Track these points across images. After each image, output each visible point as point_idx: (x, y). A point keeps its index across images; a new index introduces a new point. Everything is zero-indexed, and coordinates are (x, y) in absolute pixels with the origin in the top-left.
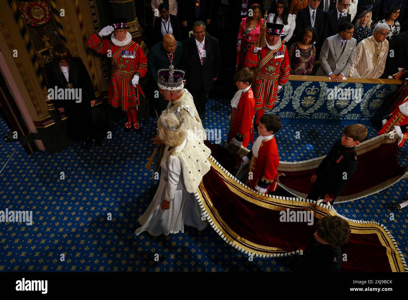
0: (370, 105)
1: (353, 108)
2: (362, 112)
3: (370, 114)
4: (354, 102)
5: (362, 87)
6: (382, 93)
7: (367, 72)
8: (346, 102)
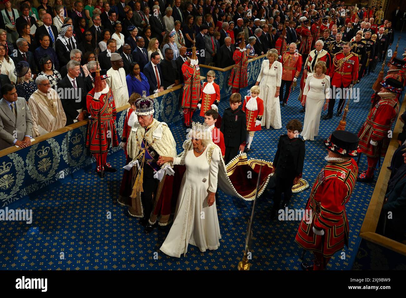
0: (72, 155)
1: (58, 165)
2: (69, 164)
3: (78, 163)
4: (56, 159)
5: (55, 141)
6: (76, 138)
7: (51, 125)
8: (48, 162)
